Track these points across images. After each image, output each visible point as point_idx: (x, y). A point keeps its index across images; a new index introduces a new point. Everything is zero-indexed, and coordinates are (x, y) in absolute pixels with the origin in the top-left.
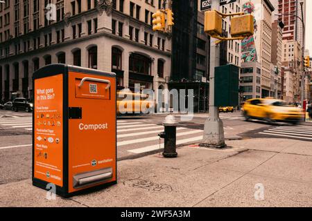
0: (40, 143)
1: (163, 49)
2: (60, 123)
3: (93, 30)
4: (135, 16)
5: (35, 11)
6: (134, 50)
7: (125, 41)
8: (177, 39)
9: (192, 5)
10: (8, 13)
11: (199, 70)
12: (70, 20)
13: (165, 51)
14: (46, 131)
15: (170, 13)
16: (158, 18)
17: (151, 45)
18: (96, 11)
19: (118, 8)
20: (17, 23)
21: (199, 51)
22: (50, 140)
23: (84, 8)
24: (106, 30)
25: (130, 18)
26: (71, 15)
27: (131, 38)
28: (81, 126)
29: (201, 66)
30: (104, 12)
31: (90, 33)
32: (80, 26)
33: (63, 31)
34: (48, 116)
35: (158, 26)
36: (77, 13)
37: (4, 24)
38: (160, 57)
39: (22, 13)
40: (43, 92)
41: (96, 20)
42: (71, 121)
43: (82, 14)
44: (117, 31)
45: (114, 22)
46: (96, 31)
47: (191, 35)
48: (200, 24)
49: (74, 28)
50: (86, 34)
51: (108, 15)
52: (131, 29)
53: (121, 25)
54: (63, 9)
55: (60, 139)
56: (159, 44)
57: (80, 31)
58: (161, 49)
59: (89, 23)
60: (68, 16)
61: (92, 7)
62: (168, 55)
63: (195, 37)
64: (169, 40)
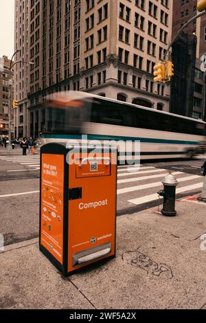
0: (45, 213)
1: (162, 94)
2: (61, 202)
3: (102, 80)
4: (138, 67)
5: (57, 67)
6: (136, 96)
7: (128, 89)
8: (176, 85)
9: (190, 52)
10: (38, 70)
11: (194, 112)
12: (84, 73)
13: (164, 95)
14: (50, 204)
15: (170, 64)
16: (159, 70)
17: (151, 91)
18: (105, 64)
19: (123, 61)
20: (44, 78)
21: (196, 94)
22: (53, 214)
23: (95, 63)
24: (113, 80)
25: (134, 68)
26: (85, 69)
27: (134, 86)
28: (82, 205)
29: (198, 108)
30: (112, 65)
31: (99, 83)
32: (92, 77)
33: (78, 82)
34: (52, 191)
35: (158, 78)
36: (89, 67)
37: (35, 79)
38: (160, 101)
39: (48, 69)
40: (48, 166)
41: (104, 72)
42: (71, 202)
43: (93, 68)
44: (122, 80)
45: (119, 73)
46: (104, 82)
47: (189, 80)
48: (198, 69)
49: (87, 79)
50: (97, 84)
51: (115, 67)
52: (134, 78)
53: (126, 75)
54: (78, 64)
55: (61, 217)
56: (158, 90)
57: (92, 82)
58: (160, 94)
59: (99, 74)
60: (82, 70)
61: (102, 61)
62: (166, 100)
63: (193, 81)
64: (168, 85)
